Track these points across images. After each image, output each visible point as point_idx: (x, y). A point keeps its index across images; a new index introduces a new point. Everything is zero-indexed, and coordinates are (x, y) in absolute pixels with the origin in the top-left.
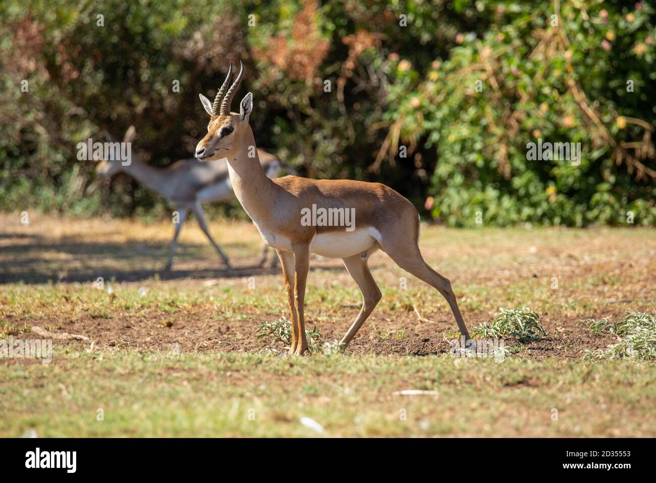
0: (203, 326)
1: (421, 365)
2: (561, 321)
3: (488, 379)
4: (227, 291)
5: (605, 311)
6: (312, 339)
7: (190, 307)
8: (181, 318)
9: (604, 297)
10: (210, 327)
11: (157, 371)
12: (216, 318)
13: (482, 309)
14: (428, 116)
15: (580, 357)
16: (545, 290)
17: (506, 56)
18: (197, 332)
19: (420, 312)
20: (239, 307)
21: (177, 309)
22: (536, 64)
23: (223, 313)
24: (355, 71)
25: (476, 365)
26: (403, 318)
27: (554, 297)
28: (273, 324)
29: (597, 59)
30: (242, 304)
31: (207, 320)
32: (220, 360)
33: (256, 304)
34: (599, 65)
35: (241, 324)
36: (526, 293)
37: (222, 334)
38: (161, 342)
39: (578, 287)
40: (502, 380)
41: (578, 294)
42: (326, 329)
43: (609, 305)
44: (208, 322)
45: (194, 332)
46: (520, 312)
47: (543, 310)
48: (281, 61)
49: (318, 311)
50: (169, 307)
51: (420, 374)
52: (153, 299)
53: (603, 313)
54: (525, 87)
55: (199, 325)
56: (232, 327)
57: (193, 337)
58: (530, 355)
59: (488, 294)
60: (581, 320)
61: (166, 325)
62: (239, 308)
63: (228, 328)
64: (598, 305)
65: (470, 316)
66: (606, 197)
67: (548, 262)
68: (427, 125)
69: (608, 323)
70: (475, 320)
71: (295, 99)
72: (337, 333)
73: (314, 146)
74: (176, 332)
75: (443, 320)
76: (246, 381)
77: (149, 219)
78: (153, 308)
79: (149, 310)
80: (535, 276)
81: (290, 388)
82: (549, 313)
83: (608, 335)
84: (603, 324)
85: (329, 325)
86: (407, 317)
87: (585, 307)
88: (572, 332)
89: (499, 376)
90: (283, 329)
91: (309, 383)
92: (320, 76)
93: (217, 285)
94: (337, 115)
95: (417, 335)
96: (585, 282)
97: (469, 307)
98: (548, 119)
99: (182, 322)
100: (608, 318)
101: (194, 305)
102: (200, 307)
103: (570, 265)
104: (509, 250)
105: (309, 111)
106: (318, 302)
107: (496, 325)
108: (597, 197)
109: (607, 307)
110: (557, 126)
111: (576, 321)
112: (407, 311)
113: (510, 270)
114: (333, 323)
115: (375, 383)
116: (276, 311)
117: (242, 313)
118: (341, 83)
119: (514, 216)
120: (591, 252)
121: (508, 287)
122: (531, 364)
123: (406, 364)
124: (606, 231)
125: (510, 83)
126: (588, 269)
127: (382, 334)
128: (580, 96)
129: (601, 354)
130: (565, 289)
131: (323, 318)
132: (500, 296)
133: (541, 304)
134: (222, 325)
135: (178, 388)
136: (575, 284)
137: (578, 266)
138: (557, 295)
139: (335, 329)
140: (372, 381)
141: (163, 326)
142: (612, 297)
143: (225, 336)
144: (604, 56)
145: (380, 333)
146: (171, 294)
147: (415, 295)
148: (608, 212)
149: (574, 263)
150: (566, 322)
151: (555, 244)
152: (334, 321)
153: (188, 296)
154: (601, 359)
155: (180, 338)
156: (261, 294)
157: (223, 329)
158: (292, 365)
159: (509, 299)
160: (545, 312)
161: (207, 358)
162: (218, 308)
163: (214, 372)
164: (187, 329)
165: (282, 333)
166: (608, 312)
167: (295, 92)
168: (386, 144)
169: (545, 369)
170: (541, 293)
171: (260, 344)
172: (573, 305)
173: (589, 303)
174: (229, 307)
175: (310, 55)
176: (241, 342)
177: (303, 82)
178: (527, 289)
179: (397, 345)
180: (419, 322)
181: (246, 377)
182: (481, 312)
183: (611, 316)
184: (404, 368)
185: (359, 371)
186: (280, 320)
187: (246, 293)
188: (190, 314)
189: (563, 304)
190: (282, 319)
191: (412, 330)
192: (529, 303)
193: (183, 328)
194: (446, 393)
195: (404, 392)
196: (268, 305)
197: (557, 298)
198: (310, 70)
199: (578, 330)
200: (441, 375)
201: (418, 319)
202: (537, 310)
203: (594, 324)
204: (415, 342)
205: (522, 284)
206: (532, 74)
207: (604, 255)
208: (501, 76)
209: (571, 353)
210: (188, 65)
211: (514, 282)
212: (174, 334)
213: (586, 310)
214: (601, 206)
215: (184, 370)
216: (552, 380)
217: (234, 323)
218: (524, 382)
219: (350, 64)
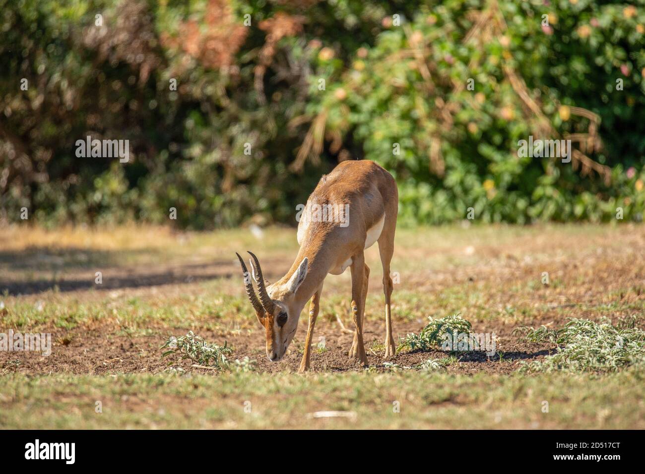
0: (104, 344)
1: (338, 383)
2: (498, 330)
3: (411, 397)
4: (133, 303)
5: (546, 317)
6: (223, 355)
7: (90, 322)
8: (79, 335)
9: (545, 302)
10: (112, 344)
11: (45, 396)
12: (119, 333)
13: (411, 317)
14: (354, 109)
15: (515, 369)
16: (481, 295)
17: (438, 40)
18: (97, 349)
19: (344, 322)
20: (144, 320)
21: (75, 325)
22: (471, 50)
23: (126, 328)
24: (275, 58)
25: (399, 381)
26: (326, 329)
27: (491, 302)
28: (179, 339)
29: (537, 43)
30: (149, 317)
31: (108, 336)
32: (116, 383)
33: (164, 316)
34: (539, 51)
35: (146, 340)
36: (460, 299)
37: (124, 352)
38: (57, 362)
39: (517, 291)
40: (426, 397)
41: (517, 299)
42: (241, 344)
43: (551, 310)
44: (109, 338)
45: (93, 350)
46: (451, 321)
47: (479, 315)
48: (193, 47)
49: (232, 323)
50: (66, 322)
51: (337, 393)
52: (48, 314)
53: (544, 319)
54: (459, 75)
55: (99, 342)
56: (136, 344)
57: (92, 355)
58: (461, 368)
59: (419, 300)
60: (518, 328)
61: (62, 343)
62: (144, 322)
63: (132, 345)
64: (539, 311)
65: (398, 325)
66: (549, 191)
67: (487, 264)
68: (354, 118)
69: (547, 331)
70: (404, 330)
71: (210, 90)
72: (252, 348)
73: (231, 141)
74: (74, 351)
75: (369, 331)
76: (145, 406)
77: (50, 224)
78: (49, 324)
79: (44, 326)
80: (471, 279)
81: (191, 412)
82: (485, 320)
83: (547, 344)
84: (542, 332)
85: (244, 339)
86: (330, 328)
87: (524, 313)
88: (509, 341)
89: (423, 394)
90: (191, 345)
91: (214, 406)
92: (238, 64)
93: (122, 297)
94: (256, 107)
95: (340, 348)
96: (524, 285)
97: (398, 316)
98: (484, 110)
99: (81, 339)
100: (549, 324)
101: (95, 319)
102: (101, 322)
103: (510, 266)
104: (445, 251)
105: (225, 102)
106: (233, 313)
107: (425, 336)
108: (539, 192)
109: (549, 313)
110: (494, 119)
111: (514, 328)
112: (329, 322)
113: (445, 273)
114: (248, 337)
115: (287, 406)
116: (186, 324)
117: (148, 328)
118: (259, 71)
119: (449, 213)
120: (533, 251)
121: (441, 292)
122: (459, 380)
123: (322, 382)
124: (549, 228)
125: (443, 71)
126: (529, 271)
127: (302, 348)
128: (519, 85)
129: (538, 366)
130: (503, 292)
131: (237, 331)
132: (431, 303)
133: (476, 311)
134: (125, 341)
135: (67, 416)
136: (514, 288)
137: (518, 268)
138: (495, 300)
139: (250, 343)
140: (283, 403)
141: (59, 344)
142: (555, 301)
143: (128, 353)
144: (544, 40)
145: (299, 347)
146: (70, 308)
147: (339, 304)
148: (551, 208)
149: (514, 263)
150: (503, 330)
151: (494, 243)
152: (249, 334)
153: (90, 309)
154: (537, 372)
155: (78, 357)
156: (170, 306)
157: (126, 346)
158: (196, 387)
159: (441, 306)
160: (481, 319)
161: (103, 381)
162: (121, 322)
163: (109, 396)
164: (86, 347)
165: (190, 350)
166: (549, 318)
167: (210, 82)
168: (308, 140)
169: (474, 384)
170: (478, 298)
171: (166, 361)
172: (511, 311)
173: (528, 309)
174: (132, 321)
175: (225, 41)
176: (146, 359)
177: (217, 72)
178: (462, 295)
179: (317, 359)
180: (343, 334)
181: (144, 401)
182: (411, 321)
183: (552, 323)
184: (320, 387)
185: (270, 391)
186: (188, 335)
187: (155, 304)
188: (89, 330)
189: (500, 310)
190: (190, 334)
191: (334, 342)
192: (464, 309)
193: (81, 345)
194: (363, 414)
195: (319, 414)
196: (177, 318)
197: (494, 303)
198: (226, 57)
199: (516, 338)
200: (360, 394)
201: (342, 330)
202: (472, 317)
203: (533, 333)
204: (337, 355)
205: (457, 288)
206: (466, 61)
207: (547, 255)
208: (433, 64)
209: (507, 365)
210: (90, 55)
211: (448, 286)
212: (71, 352)
213: (525, 317)
214: (544, 201)
215: (75, 395)
216: (481, 398)
217: (138, 339)
218: (450, 400)
219: (268, 51)
